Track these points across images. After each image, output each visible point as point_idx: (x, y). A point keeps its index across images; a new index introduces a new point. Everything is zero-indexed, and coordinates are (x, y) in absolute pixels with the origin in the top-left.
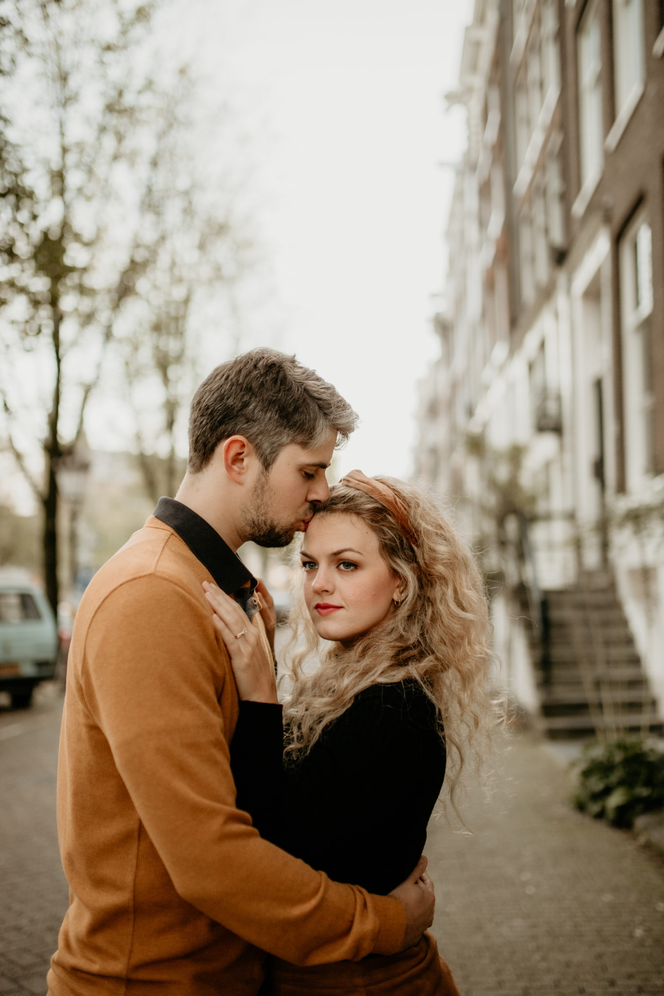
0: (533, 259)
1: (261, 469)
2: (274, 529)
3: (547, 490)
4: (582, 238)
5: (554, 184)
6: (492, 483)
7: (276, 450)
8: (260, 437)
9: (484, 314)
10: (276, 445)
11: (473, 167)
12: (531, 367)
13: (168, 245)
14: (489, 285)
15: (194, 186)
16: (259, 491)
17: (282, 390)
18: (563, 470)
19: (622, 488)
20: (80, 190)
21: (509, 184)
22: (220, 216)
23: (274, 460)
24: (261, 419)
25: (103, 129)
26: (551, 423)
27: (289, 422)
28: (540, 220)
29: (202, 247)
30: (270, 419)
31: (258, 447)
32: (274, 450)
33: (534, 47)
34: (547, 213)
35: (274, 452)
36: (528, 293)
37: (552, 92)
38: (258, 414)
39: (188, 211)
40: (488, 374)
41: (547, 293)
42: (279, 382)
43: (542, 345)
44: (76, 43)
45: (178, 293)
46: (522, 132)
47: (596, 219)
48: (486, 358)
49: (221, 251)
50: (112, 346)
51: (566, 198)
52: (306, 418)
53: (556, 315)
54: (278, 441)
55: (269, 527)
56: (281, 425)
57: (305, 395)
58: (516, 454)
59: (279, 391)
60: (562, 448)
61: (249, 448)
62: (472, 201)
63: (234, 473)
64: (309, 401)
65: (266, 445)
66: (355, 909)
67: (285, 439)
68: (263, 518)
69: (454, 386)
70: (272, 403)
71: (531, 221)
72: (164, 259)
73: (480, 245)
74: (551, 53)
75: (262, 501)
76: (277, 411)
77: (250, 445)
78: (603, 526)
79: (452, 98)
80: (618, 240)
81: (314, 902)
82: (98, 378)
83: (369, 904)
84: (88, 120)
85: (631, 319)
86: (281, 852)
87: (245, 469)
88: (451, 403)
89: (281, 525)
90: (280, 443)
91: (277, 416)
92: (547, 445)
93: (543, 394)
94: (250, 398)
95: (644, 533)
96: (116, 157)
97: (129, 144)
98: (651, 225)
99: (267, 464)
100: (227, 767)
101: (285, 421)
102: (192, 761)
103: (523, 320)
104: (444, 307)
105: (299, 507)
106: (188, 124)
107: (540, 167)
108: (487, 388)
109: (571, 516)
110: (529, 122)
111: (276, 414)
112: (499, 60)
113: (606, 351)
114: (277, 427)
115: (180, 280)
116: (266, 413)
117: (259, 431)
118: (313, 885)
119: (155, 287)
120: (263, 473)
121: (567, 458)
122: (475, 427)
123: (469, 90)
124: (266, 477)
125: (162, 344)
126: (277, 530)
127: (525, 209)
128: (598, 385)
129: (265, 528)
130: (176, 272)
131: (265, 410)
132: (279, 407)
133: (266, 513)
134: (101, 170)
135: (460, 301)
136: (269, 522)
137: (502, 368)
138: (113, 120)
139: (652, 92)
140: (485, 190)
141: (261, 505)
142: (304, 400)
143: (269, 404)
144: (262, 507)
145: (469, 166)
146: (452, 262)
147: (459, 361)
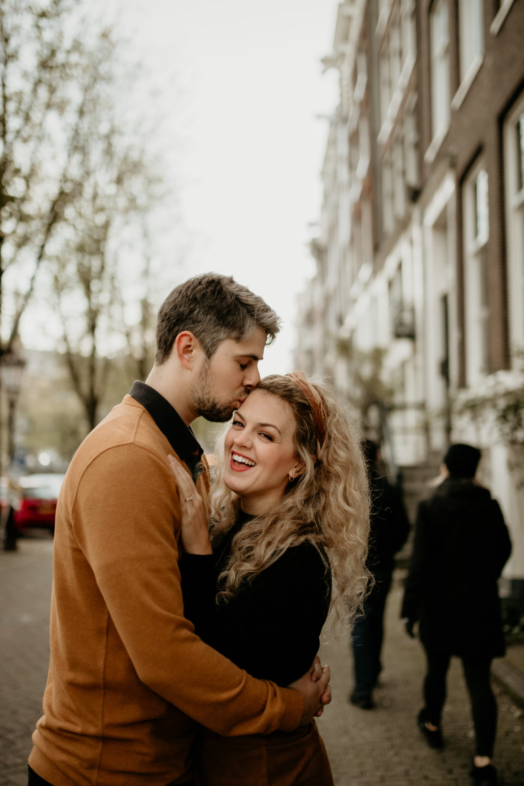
0: (393, 196)
1: (205, 358)
2: (215, 406)
3: (403, 385)
4: (433, 180)
5: (411, 135)
6: (357, 379)
7: (216, 344)
8: (203, 334)
9: (352, 240)
10: (215, 340)
11: (345, 120)
12: (390, 284)
13: (92, 180)
14: (357, 217)
15: (113, 131)
16: (204, 375)
17: (218, 298)
18: (415, 368)
19: (463, 383)
20: (18, 132)
21: (374, 134)
22: (134, 156)
23: (214, 351)
24: (204, 320)
25: (38, 83)
26: (406, 330)
27: (224, 322)
28: (398, 164)
29: (119, 181)
30: (210, 320)
31: (202, 342)
32: (214, 344)
33: (395, 22)
34: (404, 158)
35: (214, 346)
36: (389, 224)
37: (409, 61)
38: (201, 316)
39: (109, 152)
40: (355, 290)
41: (404, 224)
42: (216, 293)
43: (400, 267)
44: (16, 10)
45: (100, 219)
46: (385, 92)
47: (444, 165)
48: (354, 277)
49: (135, 185)
50: (44, 264)
51: (420, 147)
52: (237, 318)
53: (411, 243)
54: (217, 337)
55: (211, 404)
56: (218, 325)
57: (236, 302)
58: (378, 356)
59: (216, 299)
60: (415, 351)
61: (195, 342)
62: (343, 147)
63: (185, 361)
64: (239, 306)
65: (208, 340)
66: (267, 697)
67: (222, 335)
68: (207, 397)
69: (328, 299)
70: (211, 308)
71: (391, 165)
72: (88, 191)
73: (350, 184)
74: (409, 28)
75: (206, 383)
76: (215, 314)
77: (196, 339)
78: (447, 412)
79: (327, 62)
80: (461, 182)
81: (237, 690)
82: (32, 289)
83: (278, 694)
84: (25, 75)
85: (471, 247)
86: (216, 653)
87: (194, 358)
88: (325, 313)
89: (221, 402)
90: (219, 338)
91: (215, 318)
92: (402, 349)
93: (400, 307)
94: (195, 306)
95: (480, 419)
96: (48, 106)
97: (59, 95)
98: (488, 171)
99: (209, 354)
100: (179, 587)
101: (221, 321)
102: (155, 581)
103: (384, 246)
104: (319, 234)
105: (236, 389)
106: (109, 79)
107: (399, 121)
108: (354, 301)
109: (422, 406)
110: (390, 83)
111: (214, 317)
112: (367, 32)
113: (450, 273)
114: (215, 326)
115: (102, 209)
116: (207, 316)
117: (202, 329)
118: (237, 678)
119: (80, 214)
120: (206, 361)
121: (419, 358)
122: (344, 334)
123: (342, 56)
124: (209, 364)
125: (86, 262)
126: (218, 407)
127: (387, 156)
128: (445, 299)
129: (208, 405)
130: (99, 202)
131: (206, 314)
132: (216, 310)
133: (209, 393)
134: (36, 116)
135: (332, 229)
136: (211, 400)
137: (366, 285)
138: (46, 75)
139: (490, 62)
140: (354, 139)
141: (205, 386)
142: (236, 305)
143: (209, 309)
144: (206, 387)
145: (341, 118)
146: (326, 196)
147: (332, 279)
